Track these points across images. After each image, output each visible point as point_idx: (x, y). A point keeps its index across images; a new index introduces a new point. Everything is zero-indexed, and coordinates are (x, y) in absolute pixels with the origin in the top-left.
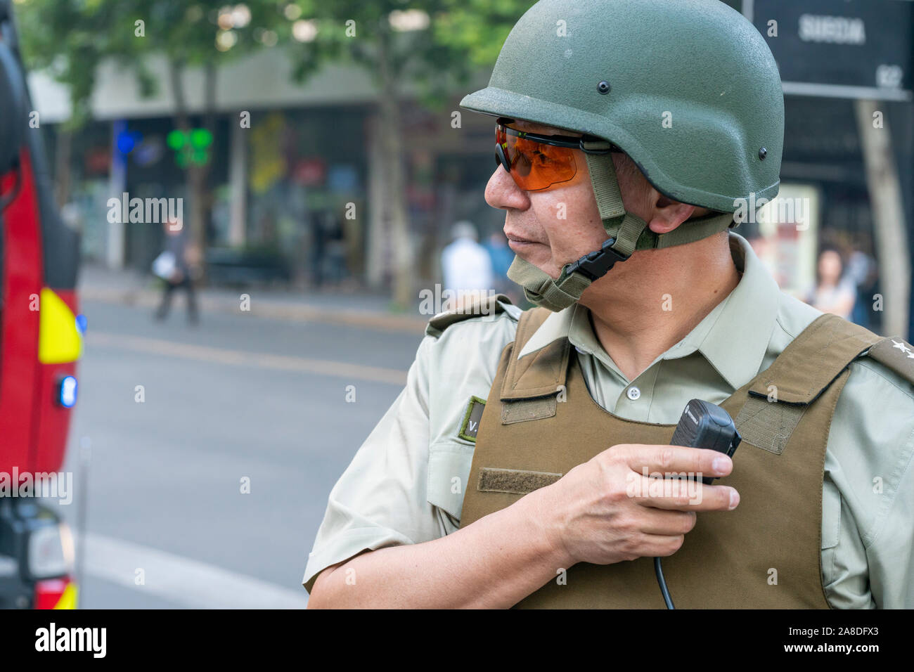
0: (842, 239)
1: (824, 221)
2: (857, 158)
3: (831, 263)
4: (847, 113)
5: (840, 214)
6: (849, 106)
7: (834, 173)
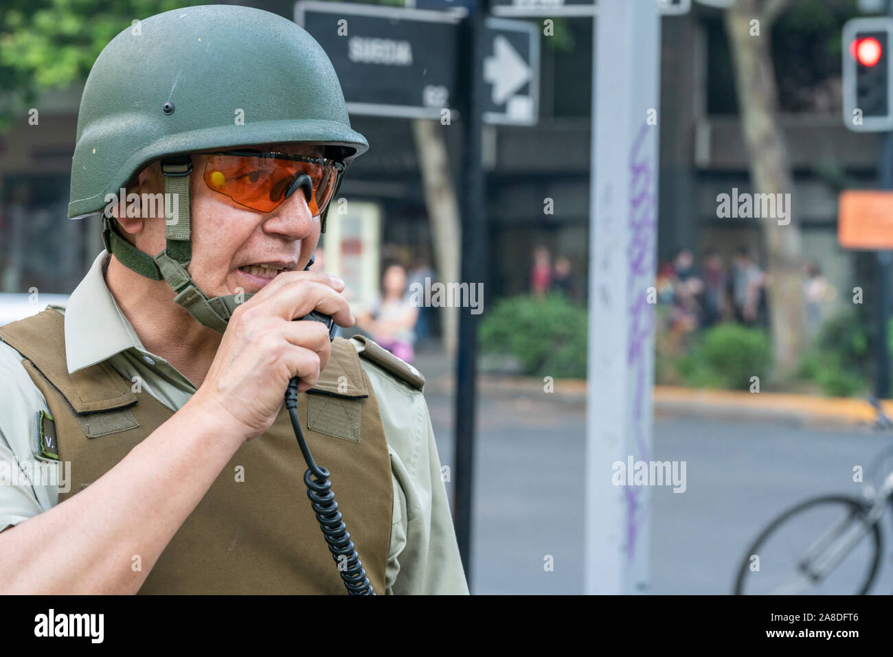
0: (404, 254)
1: (387, 236)
2: (415, 176)
3: (395, 277)
4: (404, 132)
5: (401, 230)
6: (407, 125)
7: (394, 190)
